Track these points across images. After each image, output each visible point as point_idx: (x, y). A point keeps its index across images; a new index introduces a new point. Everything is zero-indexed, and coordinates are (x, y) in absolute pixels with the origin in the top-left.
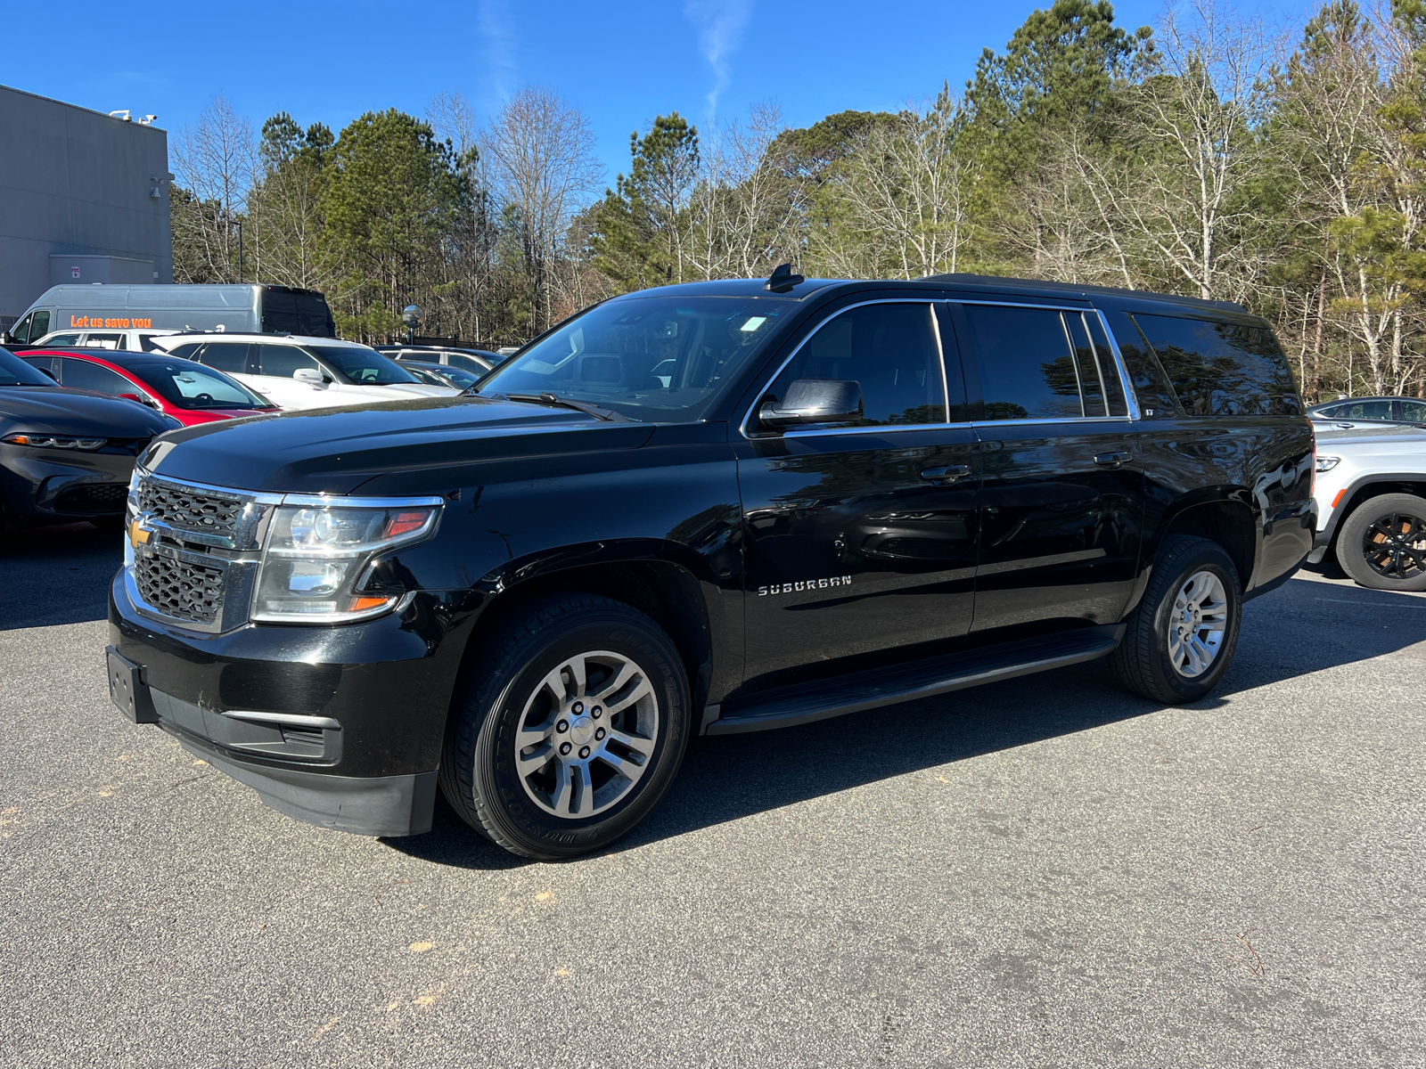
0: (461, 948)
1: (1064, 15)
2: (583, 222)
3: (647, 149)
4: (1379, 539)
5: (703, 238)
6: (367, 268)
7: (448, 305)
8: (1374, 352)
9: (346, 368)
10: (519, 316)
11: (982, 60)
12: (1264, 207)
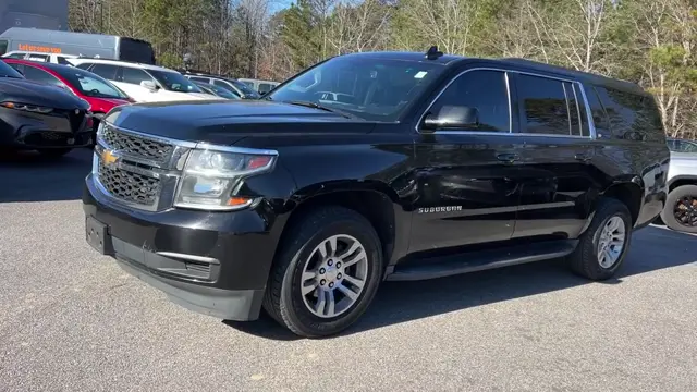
0: (277, 379)
2: (277, 18)
4: (681, 207)
5: (337, 31)
6: (166, 34)
7: (204, 55)
8: (664, 115)
9: (167, 82)
10: (240, 63)
12: (617, 40)
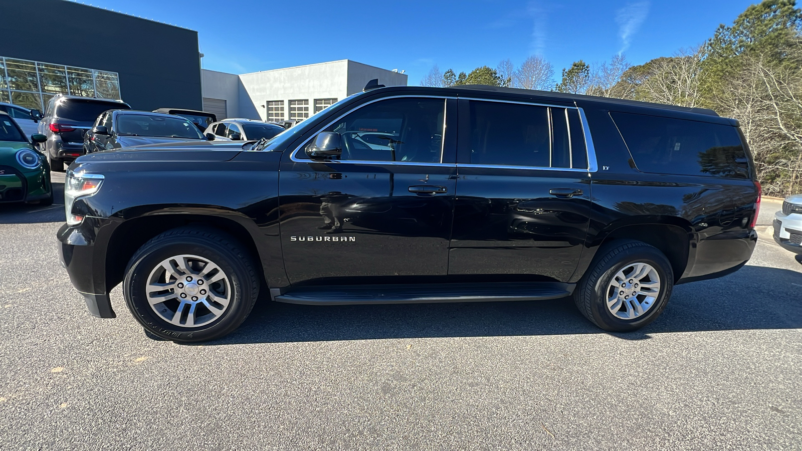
1: (767, 6)
3: (568, 74)
11: (719, 29)
